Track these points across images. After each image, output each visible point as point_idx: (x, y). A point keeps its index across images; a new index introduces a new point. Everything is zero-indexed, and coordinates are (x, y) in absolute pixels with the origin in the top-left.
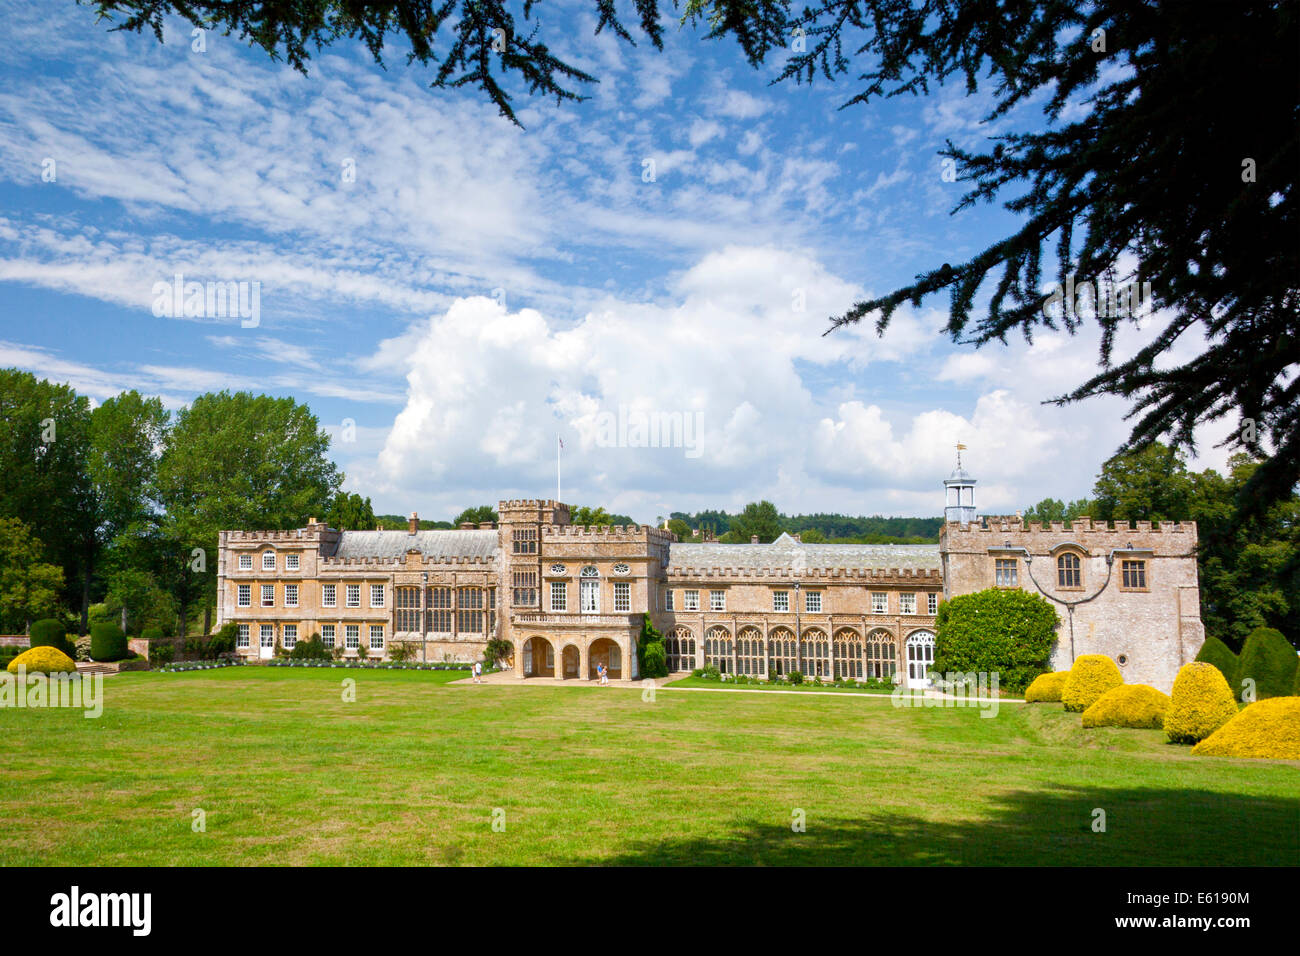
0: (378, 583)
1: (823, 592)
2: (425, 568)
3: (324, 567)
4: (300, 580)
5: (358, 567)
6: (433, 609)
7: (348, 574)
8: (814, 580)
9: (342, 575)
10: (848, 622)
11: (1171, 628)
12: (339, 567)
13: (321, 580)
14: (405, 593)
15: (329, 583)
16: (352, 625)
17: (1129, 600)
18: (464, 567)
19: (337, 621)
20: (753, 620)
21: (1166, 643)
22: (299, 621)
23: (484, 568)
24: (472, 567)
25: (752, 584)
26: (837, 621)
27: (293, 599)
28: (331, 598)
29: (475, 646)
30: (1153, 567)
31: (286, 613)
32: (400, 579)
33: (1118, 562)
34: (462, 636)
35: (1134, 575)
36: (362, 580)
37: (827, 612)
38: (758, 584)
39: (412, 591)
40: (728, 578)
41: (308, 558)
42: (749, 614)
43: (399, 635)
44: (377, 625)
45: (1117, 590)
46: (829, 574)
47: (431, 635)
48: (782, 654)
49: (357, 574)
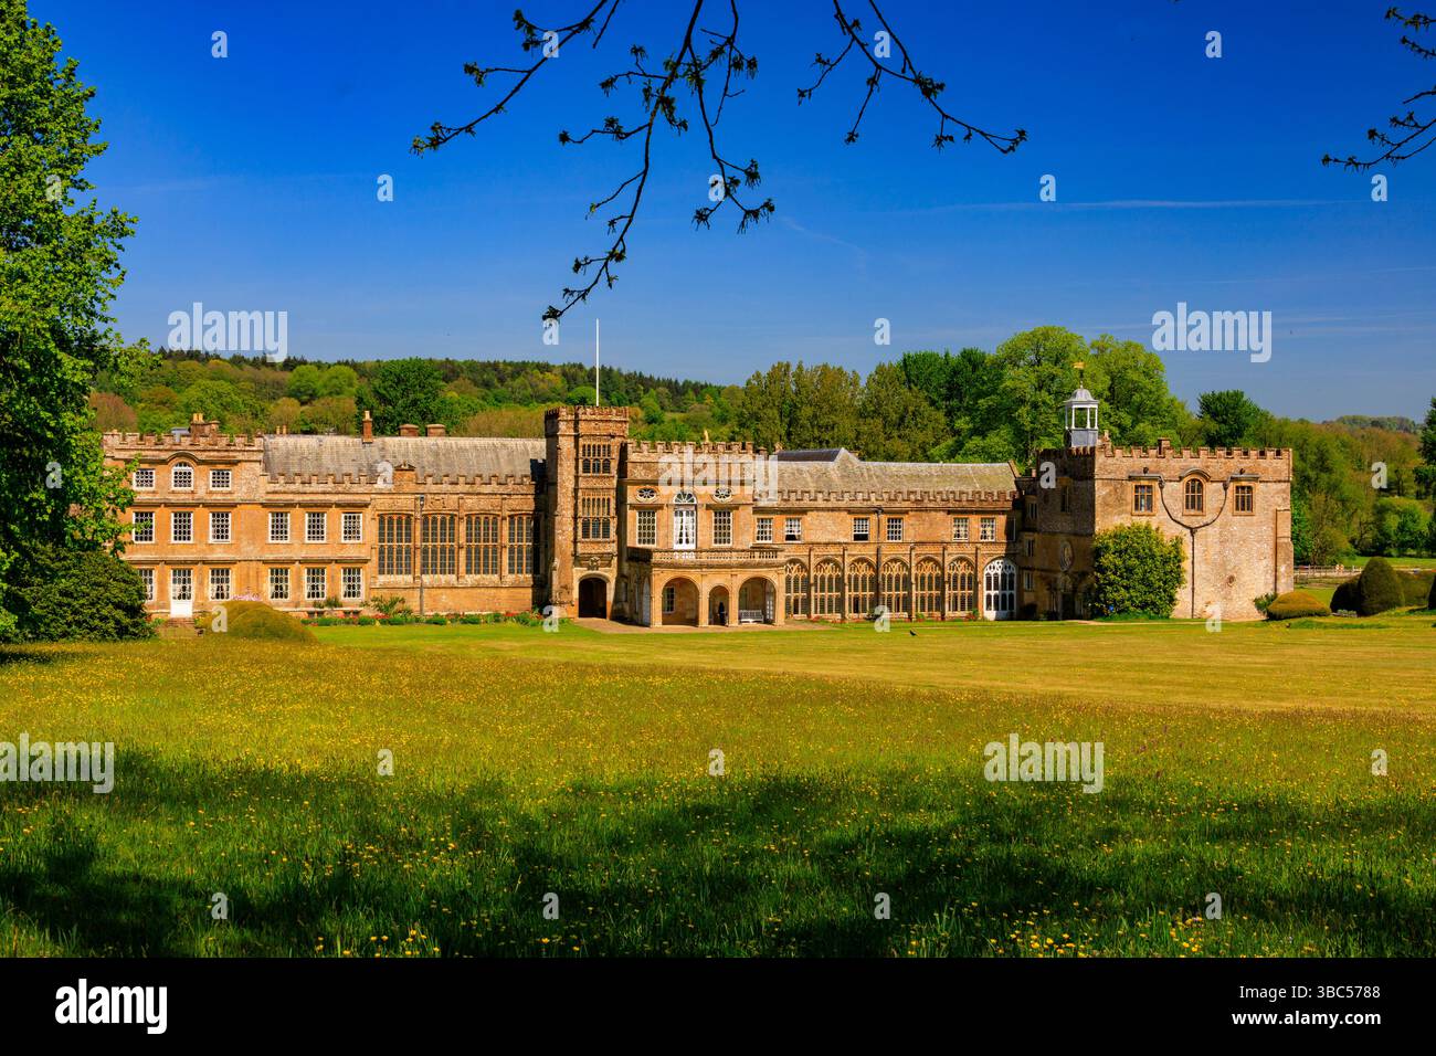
0: (353, 509)
1: (905, 517)
2: (421, 489)
3: (271, 487)
4: (234, 505)
5: (321, 488)
6: (430, 544)
7: (307, 498)
8: (898, 505)
9: (298, 498)
10: (929, 551)
11: (1268, 549)
12: (292, 487)
13: (264, 505)
14: (393, 524)
15: (279, 510)
16: (316, 570)
17: (1238, 523)
18: (477, 489)
19: (293, 562)
20: (832, 551)
21: (1264, 562)
22: (234, 562)
23: (501, 489)
24: (487, 489)
25: (833, 510)
26: (919, 550)
27: (221, 533)
28: (279, 530)
29: (493, 591)
30: (1259, 489)
31: (212, 551)
32: (383, 503)
33: (1232, 486)
34: (470, 579)
35: (1244, 503)
36: (328, 505)
37: (909, 540)
38: (839, 509)
39: (399, 522)
40: (806, 503)
41: (245, 475)
42: (827, 544)
43: (383, 579)
44: (352, 569)
45: (1229, 514)
46: (912, 497)
47: (427, 579)
48: (860, 588)
49: (322, 497)
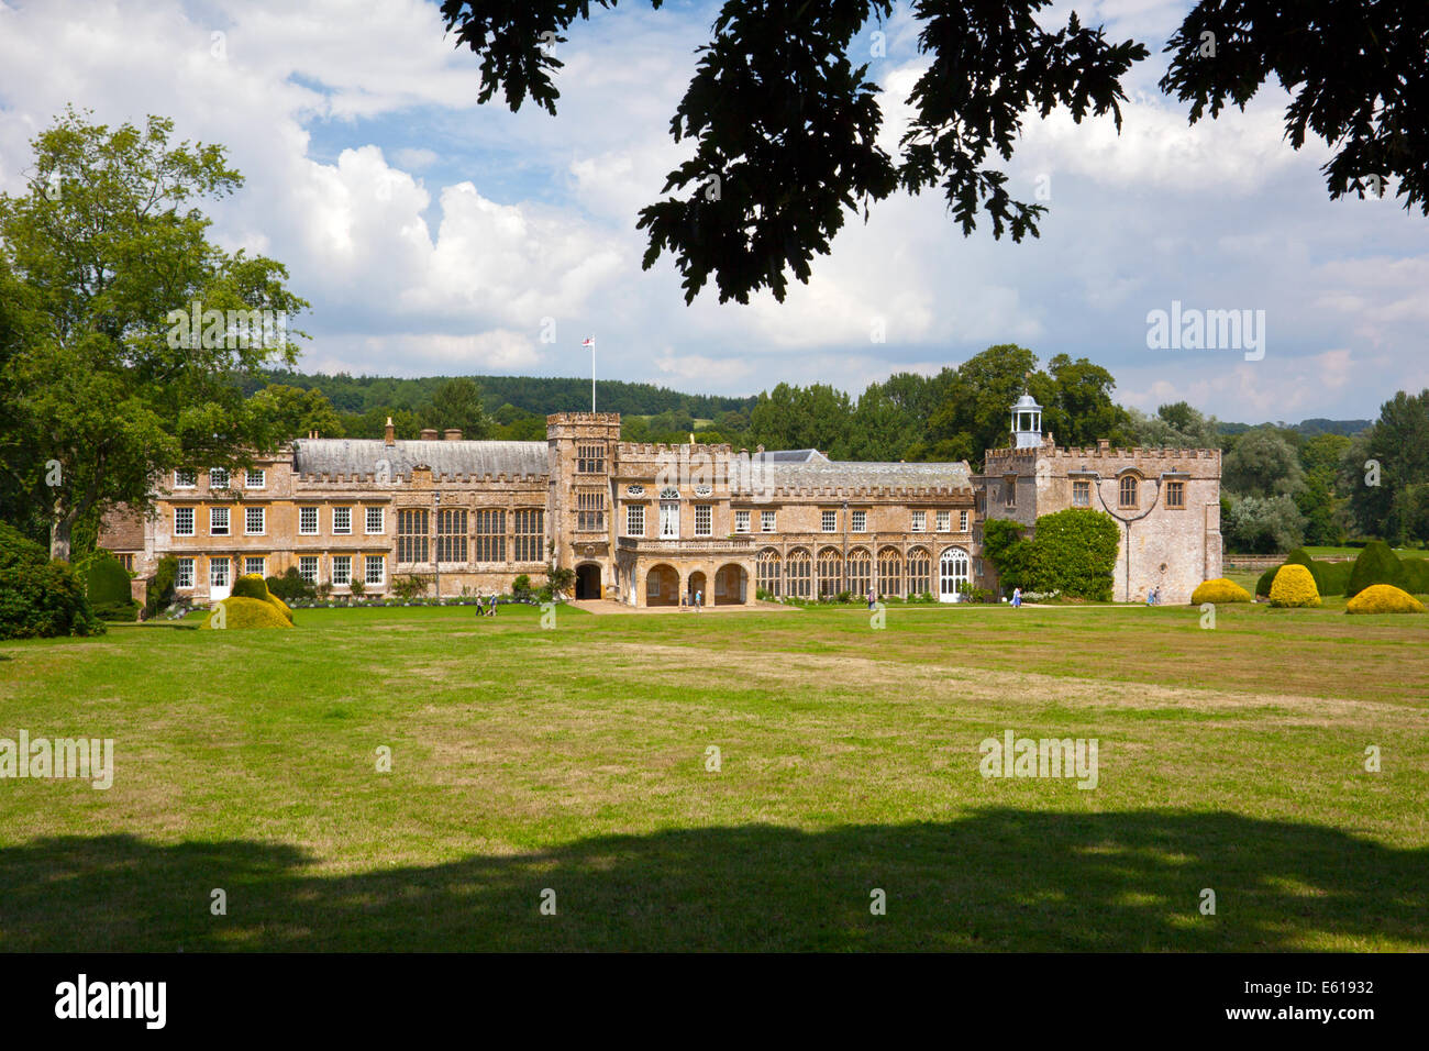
0: (375, 505)
1: (869, 511)
2: (437, 487)
3: (301, 486)
4: (268, 502)
5: (347, 486)
6: (445, 535)
7: (334, 494)
8: (861, 500)
9: (325, 495)
10: (890, 540)
11: (1198, 540)
12: (321, 486)
13: (296, 502)
14: (411, 517)
15: (308, 506)
16: (342, 556)
17: (1170, 517)
18: (486, 486)
19: (322, 551)
20: (802, 541)
21: (1195, 552)
22: (269, 552)
23: (509, 487)
24: (495, 487)
25: (803, 504)
26: (881, 539)
27: (255, 526)
28: (309, 523)
29: (502, 576)
30: (1190, 486)
31: (248, 542)
32: (403, 500)
33: (1164, 484)
34: (482, 566)
35: (1175, 499)
36: (354, 501)
37: (872, 531)
38: (809, 504)
39: (417, 515)
40: (781, 498)
41: (277, 474)
42: (798, 534)
43: (404, 566)
44: (375, 556)
45: (1162, 508)
46: (875, 493)
47: (443, 566)
48: (828, 573)
49: (347, 494)
